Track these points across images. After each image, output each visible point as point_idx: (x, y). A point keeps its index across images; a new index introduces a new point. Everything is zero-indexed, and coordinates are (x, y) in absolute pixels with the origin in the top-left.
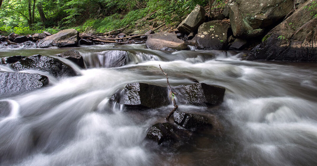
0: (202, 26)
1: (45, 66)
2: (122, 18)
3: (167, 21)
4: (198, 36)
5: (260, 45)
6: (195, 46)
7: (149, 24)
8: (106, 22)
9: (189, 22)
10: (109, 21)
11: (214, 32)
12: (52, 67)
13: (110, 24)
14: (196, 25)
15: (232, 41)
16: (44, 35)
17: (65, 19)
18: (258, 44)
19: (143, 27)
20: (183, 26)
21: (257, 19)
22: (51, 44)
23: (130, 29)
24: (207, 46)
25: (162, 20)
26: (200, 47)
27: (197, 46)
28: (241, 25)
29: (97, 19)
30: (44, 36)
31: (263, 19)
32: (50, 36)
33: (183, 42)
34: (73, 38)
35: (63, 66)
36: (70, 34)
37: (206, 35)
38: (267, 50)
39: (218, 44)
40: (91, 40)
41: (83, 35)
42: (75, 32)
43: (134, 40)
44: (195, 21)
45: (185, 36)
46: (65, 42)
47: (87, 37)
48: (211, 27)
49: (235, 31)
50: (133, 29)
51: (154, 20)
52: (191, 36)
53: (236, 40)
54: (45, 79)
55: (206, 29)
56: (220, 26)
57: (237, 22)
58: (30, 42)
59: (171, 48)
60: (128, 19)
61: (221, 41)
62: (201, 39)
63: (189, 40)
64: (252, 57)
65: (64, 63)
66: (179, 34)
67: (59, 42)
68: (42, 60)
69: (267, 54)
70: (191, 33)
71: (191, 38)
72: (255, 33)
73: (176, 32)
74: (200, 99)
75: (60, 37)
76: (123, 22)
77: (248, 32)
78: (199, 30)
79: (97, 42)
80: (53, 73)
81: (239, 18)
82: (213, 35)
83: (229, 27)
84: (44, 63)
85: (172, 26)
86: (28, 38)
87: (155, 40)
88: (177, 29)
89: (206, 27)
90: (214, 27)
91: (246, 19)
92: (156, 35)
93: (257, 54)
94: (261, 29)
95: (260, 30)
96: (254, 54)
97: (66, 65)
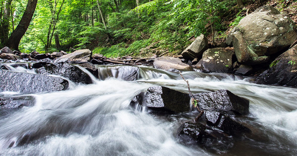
0: (206, 51)
1: (67, 72)
2: (127, 47)
3: (170, 49)
4: (203, 60)
5: (268, 70)
6: (201, 70)
7: (152, 52)
8: (112, 50)
9: (194, 48)
10: (115, 49)
11: (219, 57)
12: (73, 73)
13: (116, 52)
14: (200, 51)
15: (237, 67)
16: (61, 53)
17: (77, 46)
18: (266, 70)
19: (147, 54)
20: (187, 52)
21: (262, 47)
22: (67, 62)
23: (134, 56)
24: (212, 70)
25: (164, 49)
26: (206, 70)
27: (202, 69)
28: (246, 52)
29: (105, 47)
30: (61, 55)
31: (268, 47)
32: (66, 55)
33: (189, 66)
34: (86, 57)
35: (82, 73)
36: (85, 53)
37: (211, 59)
38: (277, 75)
39: (223, 68)
40: (102, 60)
41: (95, 56)
42: (89, 52)
43: (141, 63)
44: (200, 48)
45: (189, 62)
46: (79, 61)
47: (99, 58)
48: (216, 52)
49: (240, 57)
50: (137, 56)
51: (157, 49)
52: (195, 61)
53: (241, 66)
54: (66, 83)
55: (211, 54)
56: (224, 52)
57: (242, 49)
58: (48, 59)
59: (178, 69)
60: (133, 47)
61: (226, 66)
62: (206, 63)
63: (193, 65)
64: (262, 81)
65: (83, 72)
66: (183, 60)
67: (74, 60)
68: (64, 66)
69: (278, 78)
70: (196, 58)
71: (195, 63)
72: (260, 60)
73: (180, 58)
74: (226, 106)
75: (75, 56)
76: (128, 50)
77: (254, 58)
78: (203, 56)
79: (106, 63)
80: (73, 79)
81: (244, 45)
82: (218, 60)
83: (233, 54)
84: (66, 70)
85: (174, 54)
86: (47, 55)
87: (161, 62)
88: (182, 55)
89: (210, 52)
90: (218, 53)
91: (251, 46)
92: (162, 59)
93: (267, 79)
94: (267, 56)
95: (265, 57)
96: (264, 78)
97: (85, 73)
